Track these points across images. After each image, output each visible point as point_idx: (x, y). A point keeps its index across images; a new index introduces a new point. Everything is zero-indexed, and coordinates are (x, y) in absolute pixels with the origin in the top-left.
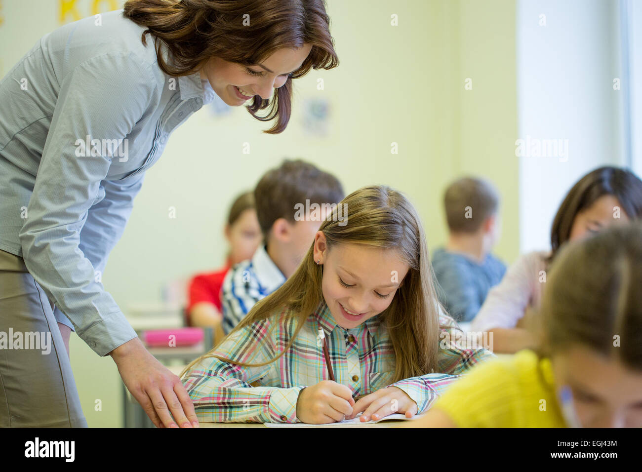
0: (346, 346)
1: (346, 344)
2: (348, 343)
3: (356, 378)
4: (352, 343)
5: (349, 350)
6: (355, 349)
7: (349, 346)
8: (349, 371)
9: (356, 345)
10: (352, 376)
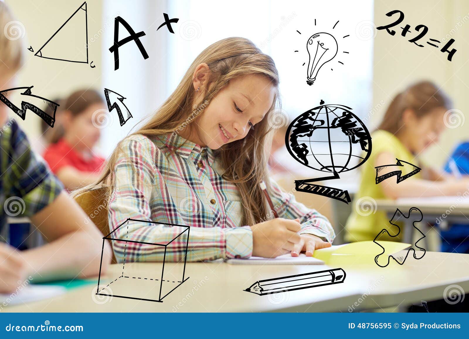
0: (198, 171)
1: (197, 169)
2: (198, 169)
3: (213, 201)
4: (201, 168)
5: (201, 174)
6: (205, 173)
7: (199, 171)
8: (207, 197)
9: (205, 170)
10: (210, 200)
